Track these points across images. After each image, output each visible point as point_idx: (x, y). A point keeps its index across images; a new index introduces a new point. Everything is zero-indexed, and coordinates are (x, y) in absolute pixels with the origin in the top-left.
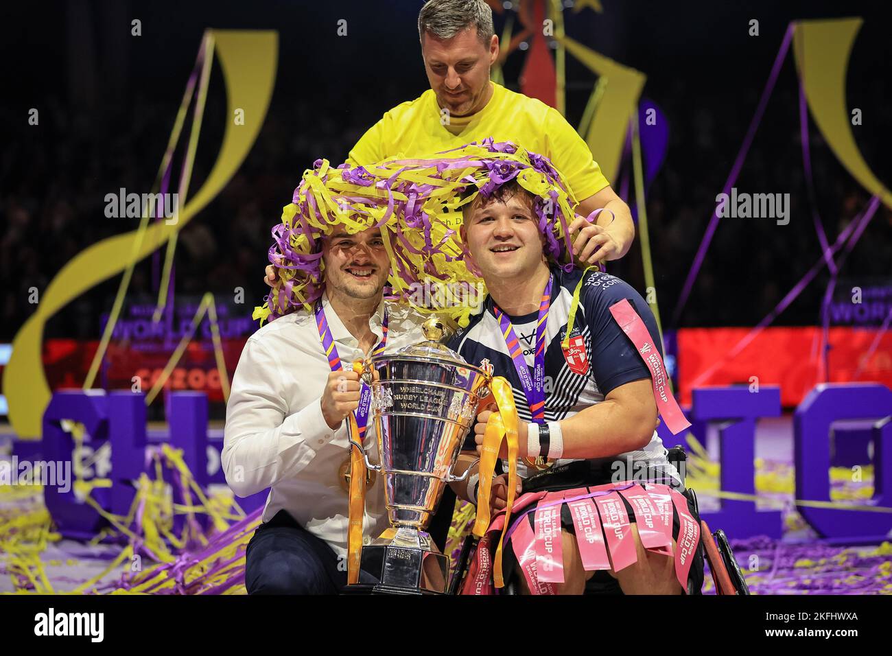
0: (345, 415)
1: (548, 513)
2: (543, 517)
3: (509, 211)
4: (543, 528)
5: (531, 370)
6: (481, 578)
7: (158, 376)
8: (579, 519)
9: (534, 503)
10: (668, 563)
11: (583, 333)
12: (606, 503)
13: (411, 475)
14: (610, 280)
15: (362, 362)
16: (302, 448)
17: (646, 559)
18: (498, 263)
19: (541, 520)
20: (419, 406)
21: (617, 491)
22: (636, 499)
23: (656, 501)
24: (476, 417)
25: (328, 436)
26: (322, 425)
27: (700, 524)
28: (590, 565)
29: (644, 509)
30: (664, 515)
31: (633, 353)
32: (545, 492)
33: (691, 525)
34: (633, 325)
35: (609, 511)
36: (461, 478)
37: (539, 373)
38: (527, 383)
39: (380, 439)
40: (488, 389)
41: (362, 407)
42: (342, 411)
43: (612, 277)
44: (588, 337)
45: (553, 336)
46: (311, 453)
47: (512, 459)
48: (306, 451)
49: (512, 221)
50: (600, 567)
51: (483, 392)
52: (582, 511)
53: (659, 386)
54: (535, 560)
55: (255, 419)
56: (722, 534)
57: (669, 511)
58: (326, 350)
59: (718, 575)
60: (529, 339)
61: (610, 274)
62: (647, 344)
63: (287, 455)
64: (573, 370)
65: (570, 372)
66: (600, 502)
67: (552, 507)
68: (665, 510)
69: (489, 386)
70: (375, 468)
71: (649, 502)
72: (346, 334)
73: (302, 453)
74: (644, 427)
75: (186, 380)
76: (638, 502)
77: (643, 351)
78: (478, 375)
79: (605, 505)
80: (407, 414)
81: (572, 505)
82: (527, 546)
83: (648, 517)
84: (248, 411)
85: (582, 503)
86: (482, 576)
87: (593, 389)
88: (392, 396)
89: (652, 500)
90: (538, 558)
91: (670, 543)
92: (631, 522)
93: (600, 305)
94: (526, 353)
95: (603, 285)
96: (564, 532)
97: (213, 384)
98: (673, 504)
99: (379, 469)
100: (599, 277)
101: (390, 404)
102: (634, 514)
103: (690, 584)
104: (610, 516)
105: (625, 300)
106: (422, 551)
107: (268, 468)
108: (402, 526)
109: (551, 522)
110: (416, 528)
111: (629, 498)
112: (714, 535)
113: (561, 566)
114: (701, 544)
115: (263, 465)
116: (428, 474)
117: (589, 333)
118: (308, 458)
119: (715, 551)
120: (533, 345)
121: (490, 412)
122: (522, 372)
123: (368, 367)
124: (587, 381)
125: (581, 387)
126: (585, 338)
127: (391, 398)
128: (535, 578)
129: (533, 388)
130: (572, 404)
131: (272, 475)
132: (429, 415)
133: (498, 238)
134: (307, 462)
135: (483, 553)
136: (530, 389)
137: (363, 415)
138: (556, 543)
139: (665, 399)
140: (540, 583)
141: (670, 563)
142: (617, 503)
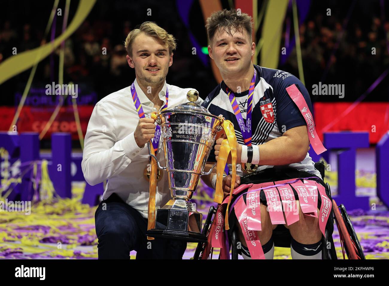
0: (147, 141)
1: (253, 195)
2: (251, 197)
3: (234, 40)
4: (251, 202)
5: (245, 121)
6: (218, 228)
7: (45, 125)
8: (269, 198)
9: (246, 190)
10: (315, 221)
11: (272, 101)
12: (283, 190)
13: (182, 172)
14: (286, 74)
15: (156, 113)
16: (124, 158)
17: (304, 219)
18: (229, 66)
19: (250, 198)
20: (186, 137)
21: (289, 184)
22: (299, 188)
23: (309, 189)
24: (215, 141)
25: (137, 152)
26: (135, 146)
27: (332, 201)
28: (275, 222)
29: (303, 193)
30: (313, 197)
31: (297, 112)
32: (252, 184)
33: (327, 201)
34: (298, 98)
35: (285, 194)
36: (208, 173)
37: (249, 123)
38: (243, 128)
39: (166, 153)
40: (221, 126)
41: (156, 138)
42: (146, 139)
43: (287, 73)
44: (275, 104)
45: (256, 103)
46: (129, 161)
47: (234, 163)
48: (127, 159)
49: (235, 45)
50: (280, 223)
51: (219, 128)
52: (271, 193)
53: (311, 129)
54: (246, 219)
55: (99, 145)
56: (343, 206)
57: (316, 194)
58: (137, 109)
59: (341, 228)
60: (243, 105)
61: (286, 72)
62: (305, 108)
63: (116, 162)
64: (267, 121)
65: (265, 122)
66: (280, 189)
67: (256, 192)
68: (314, 194)
69: (222, 125)
70: (164, 168)
71: (306, 190)
72: (147, 100)
73: (125, 161)
74: (302, 151)
75: (59, 127)
76: (300, 190)
77: (303, 111)
78: (216, 120)
79: (283, 191)
80: (180, 141)
81: (266, 191)
82: (243, 212)
83: (305, 197)
84: (96, 141)
85: (271, 190)
86: (219, 227)
87: (276, 131)
88: (172, 132)
89: (307, 188)
90: (248, 218)
91: (316, 211)
92: (296, 200)
93: (281, 87)
94: (242, 112)
95: (283, 77)
96: (262, 205)
97: (73, 129)
98: (318, 191)
99: (165, 169)
100: (281, 73)
101: (171, 135)
102: (298, 196)
103: (326, 232)
104: (285, 197)
105: (294, 85)
106: (188, 212)
107: (106, 169)
108: (178, 199)
109: (255, 200)
110: (185, 200)
111: (295, 187)
112: (339, 207)
113: (260, 222)
114: (332, 211)
115: (103, 167)
116: (191, 171)
117: (275, 101)
118: (127, 163)
119: (339, 215)
120: (246, 108)
121: (222, 139)
122: (240, 122)
123: (159, 116)
124: (273, 126)
125: (270, 130)
126: (273, 104)
127: (171, 132)
128: (246, 228)
129: (245, 130)
130: (266, 138)
131: (108, 173)
132: (191, 141)
133: (228, 54)
134: (127, 166)
135: (220, 215)
136: (244, 131)
137: (156, 142)
138: (257, 210)
139: (313, 136)
140: (249, 230)
141: (316, 221)
142: (289, 190)
